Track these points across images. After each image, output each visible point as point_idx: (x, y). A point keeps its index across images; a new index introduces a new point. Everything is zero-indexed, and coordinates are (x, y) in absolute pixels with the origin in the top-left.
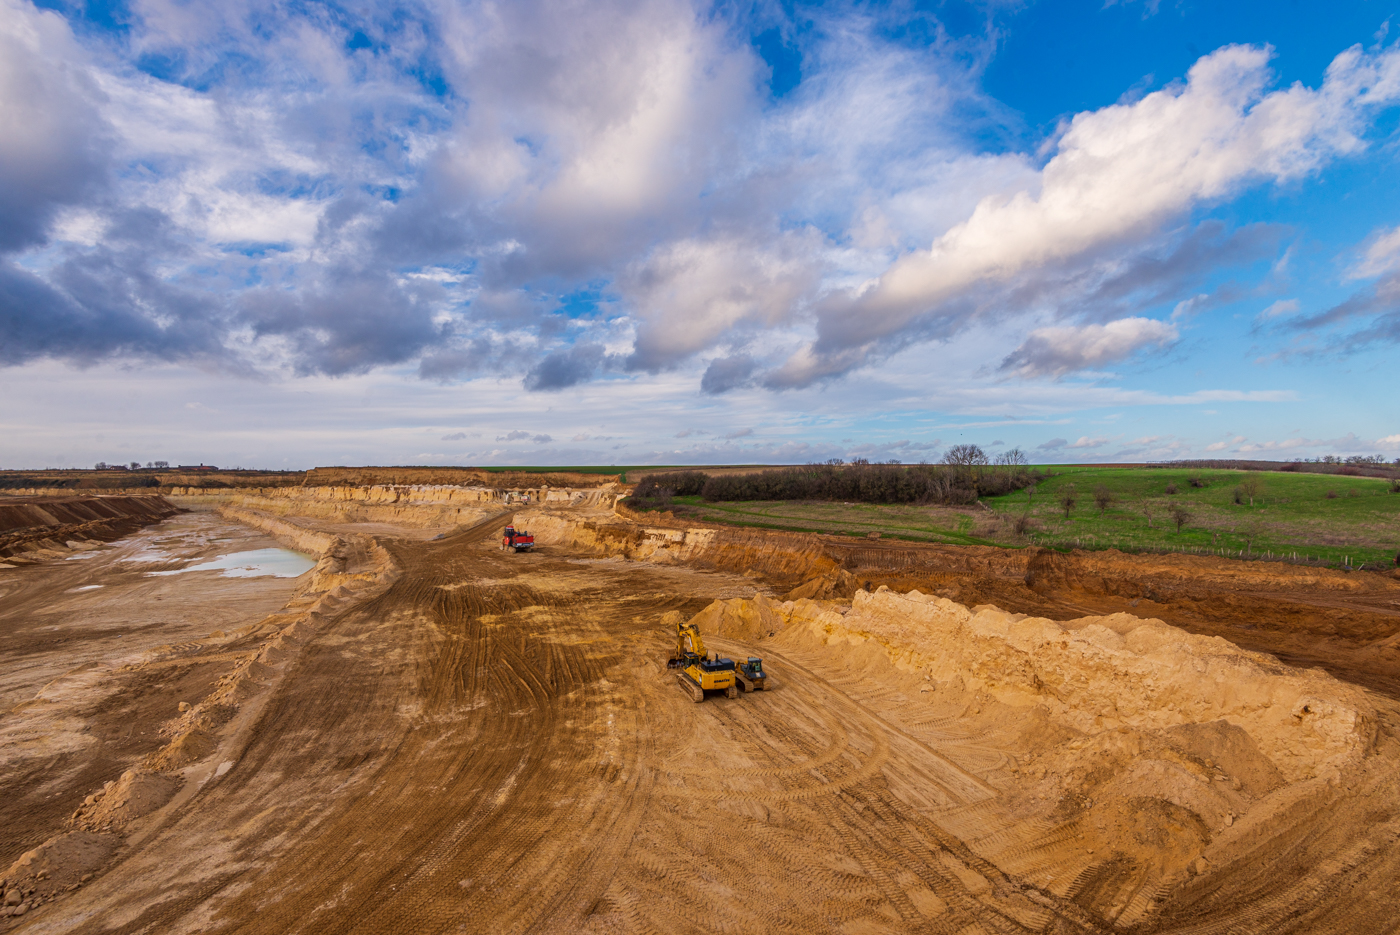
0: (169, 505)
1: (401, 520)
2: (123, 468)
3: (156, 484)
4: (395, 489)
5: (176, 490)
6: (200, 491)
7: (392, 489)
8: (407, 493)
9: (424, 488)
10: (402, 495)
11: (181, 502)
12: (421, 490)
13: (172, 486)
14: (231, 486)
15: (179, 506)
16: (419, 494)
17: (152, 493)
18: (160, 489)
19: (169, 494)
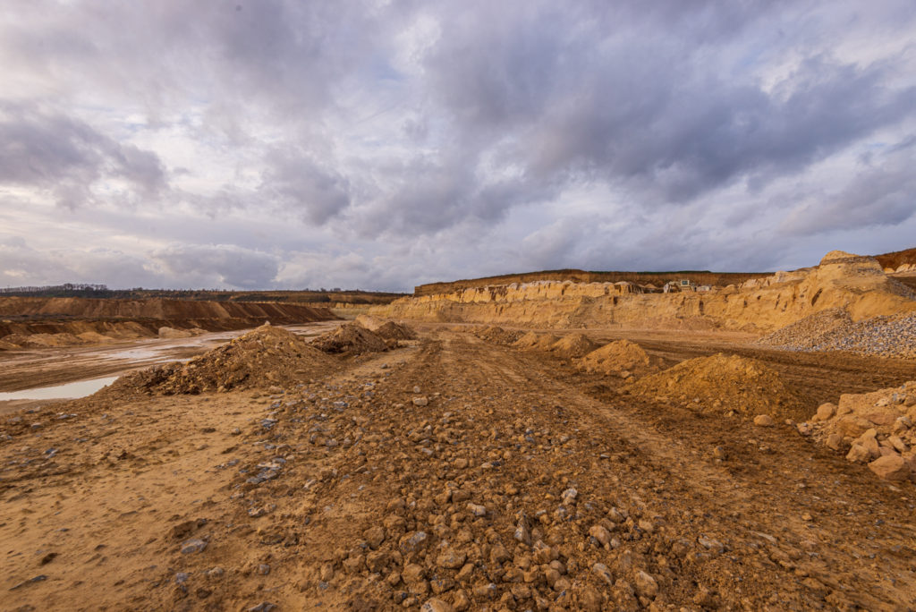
0: (332, 314)
1: (506, 319)
2: (318, 292)
3: (328, 300)
4: (490, 289)
5: (338, 305)
6: (352, 306)
7: (486, 289)
8: (503, 292)
9: (524, 285)
10: (498, 296)
11: (340, 313)
12: (521, 288)
13: (337, 302)
14: (371, 303)
15: (339, 316)
16: (518, 293)
17: (325, 305)
18: (330, 304)
19: (335, 306)
